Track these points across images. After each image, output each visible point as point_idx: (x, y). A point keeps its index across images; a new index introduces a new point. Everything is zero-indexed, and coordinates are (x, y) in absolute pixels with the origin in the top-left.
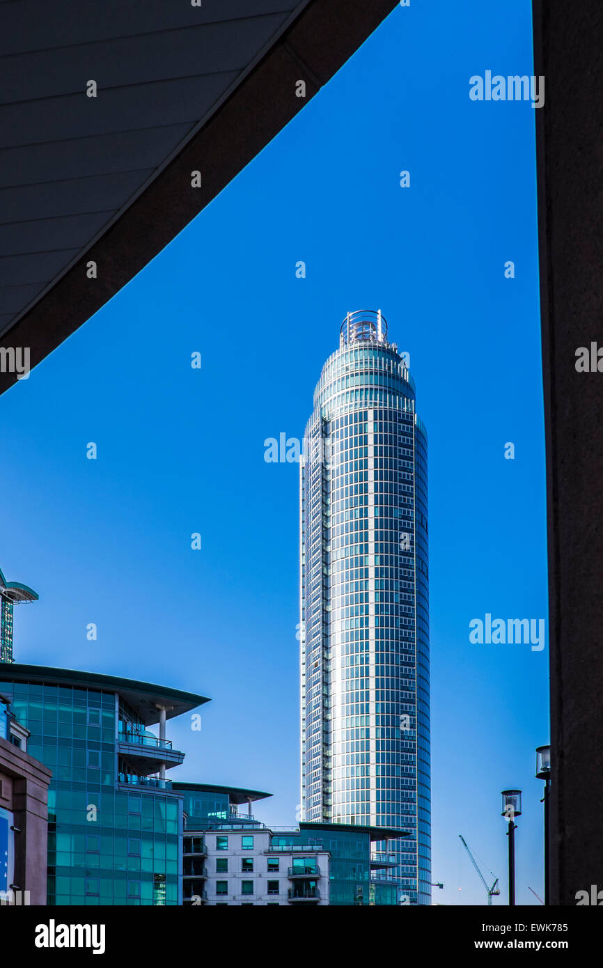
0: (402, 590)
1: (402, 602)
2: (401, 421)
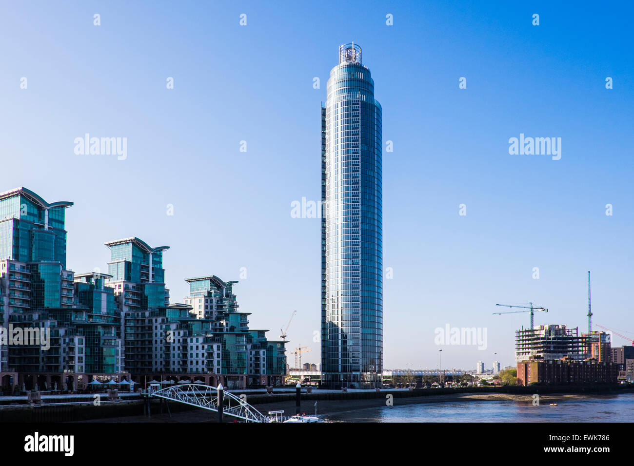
2: (353, 104)
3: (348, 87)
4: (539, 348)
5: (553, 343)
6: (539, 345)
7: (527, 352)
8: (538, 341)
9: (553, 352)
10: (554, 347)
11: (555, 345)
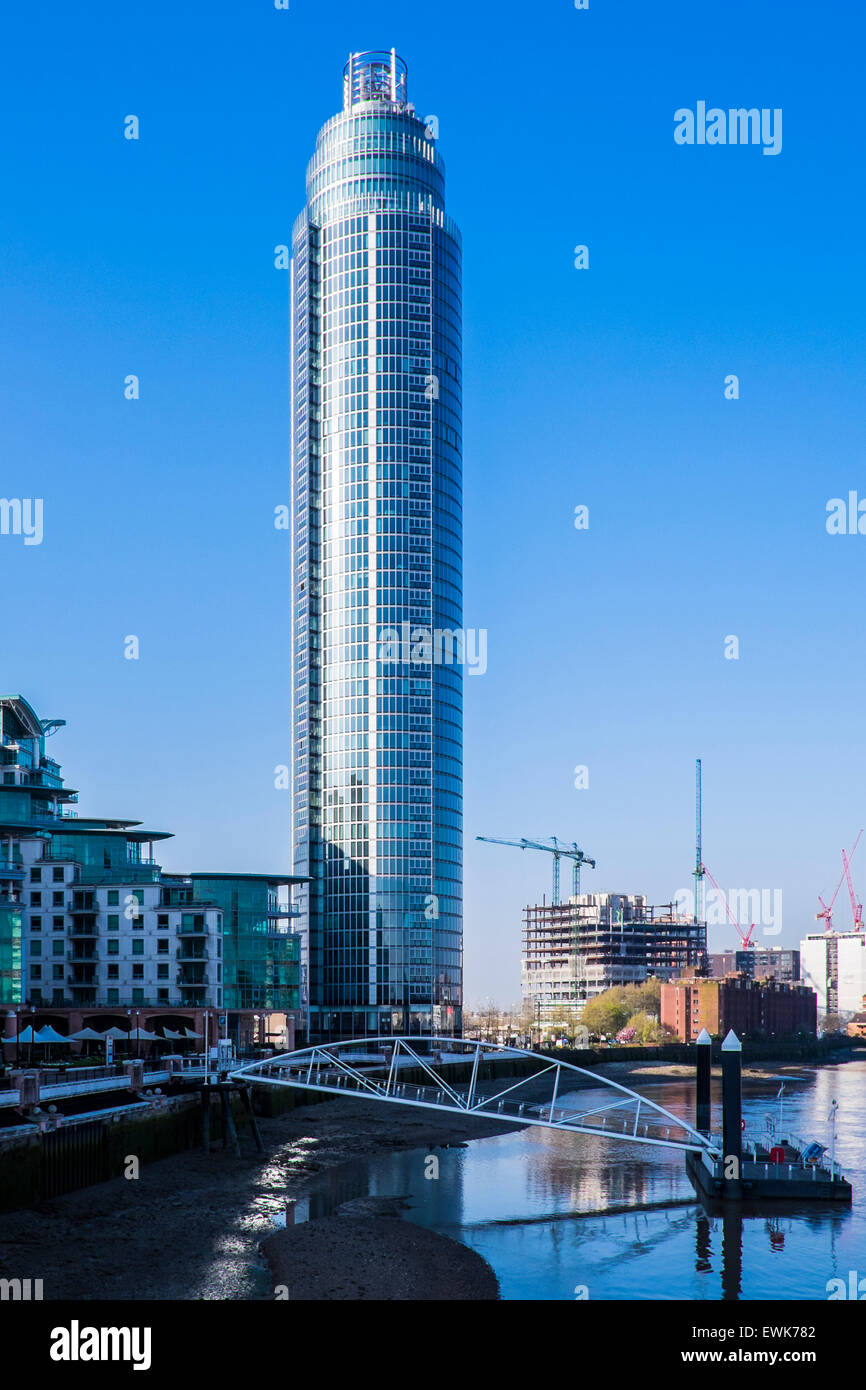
0: (413, 478)
1: (413, 496)
2: (413, 228)
3: (391, 176)
4: (593, 950)
5: (627, 939)
6: (592, 945)
7: (558, 962)
8: (591, 934)
9: (625, 961)
10: (629, 950)
11: (630, 944)
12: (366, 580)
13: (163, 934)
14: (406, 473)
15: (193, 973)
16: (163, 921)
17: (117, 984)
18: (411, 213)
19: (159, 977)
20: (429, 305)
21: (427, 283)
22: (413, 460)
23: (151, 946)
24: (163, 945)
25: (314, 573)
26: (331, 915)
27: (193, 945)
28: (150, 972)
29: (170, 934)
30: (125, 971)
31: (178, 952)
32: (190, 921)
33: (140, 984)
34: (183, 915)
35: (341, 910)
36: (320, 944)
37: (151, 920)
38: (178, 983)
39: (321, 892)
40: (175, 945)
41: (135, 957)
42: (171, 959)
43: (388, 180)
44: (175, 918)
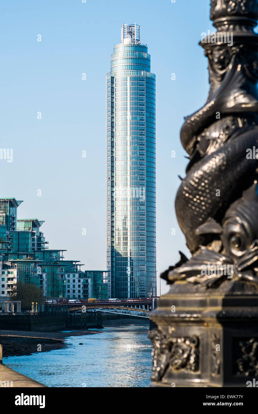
2: (140, 80)
3: (134, 64)
12: (127, 178)
13: (79, 284)
14: (138, 149)
15: (86, 292)
16: (79, 281)
17: (69, 294)
18: (139, 76)
19: (78, 293)
20: (145, 101)
21: (144, 95)
22: (140, 145)
23: (77, 286)
24: (79, 286)
25: (112, 175)
26: (117, 272)
27: (86, 286)
28: (77, 292)
29: (81, 284)
30: (71, 291)
31: (83, 287)
32: (85, 281)
33: (74, 294)
34: (83, 280)
35: (120, 271)
36: (114, 281)
37: (77, 281)
38: (83, 294)
39: (114, 266)
40: (82, 286)
41: (73, 288)
42: (81, 289)
43: (133, 65)
44: (82, 280)
